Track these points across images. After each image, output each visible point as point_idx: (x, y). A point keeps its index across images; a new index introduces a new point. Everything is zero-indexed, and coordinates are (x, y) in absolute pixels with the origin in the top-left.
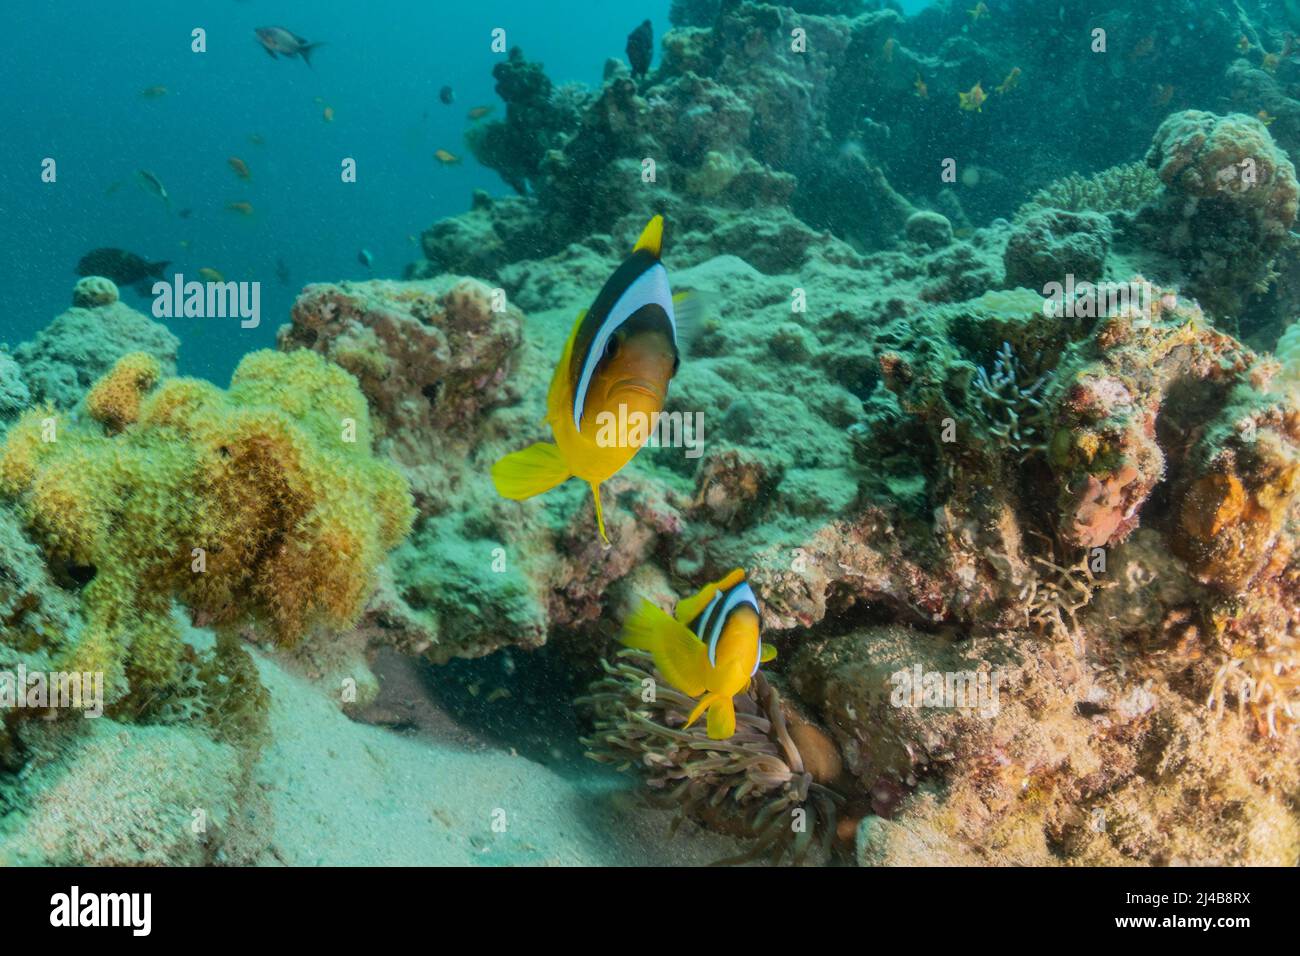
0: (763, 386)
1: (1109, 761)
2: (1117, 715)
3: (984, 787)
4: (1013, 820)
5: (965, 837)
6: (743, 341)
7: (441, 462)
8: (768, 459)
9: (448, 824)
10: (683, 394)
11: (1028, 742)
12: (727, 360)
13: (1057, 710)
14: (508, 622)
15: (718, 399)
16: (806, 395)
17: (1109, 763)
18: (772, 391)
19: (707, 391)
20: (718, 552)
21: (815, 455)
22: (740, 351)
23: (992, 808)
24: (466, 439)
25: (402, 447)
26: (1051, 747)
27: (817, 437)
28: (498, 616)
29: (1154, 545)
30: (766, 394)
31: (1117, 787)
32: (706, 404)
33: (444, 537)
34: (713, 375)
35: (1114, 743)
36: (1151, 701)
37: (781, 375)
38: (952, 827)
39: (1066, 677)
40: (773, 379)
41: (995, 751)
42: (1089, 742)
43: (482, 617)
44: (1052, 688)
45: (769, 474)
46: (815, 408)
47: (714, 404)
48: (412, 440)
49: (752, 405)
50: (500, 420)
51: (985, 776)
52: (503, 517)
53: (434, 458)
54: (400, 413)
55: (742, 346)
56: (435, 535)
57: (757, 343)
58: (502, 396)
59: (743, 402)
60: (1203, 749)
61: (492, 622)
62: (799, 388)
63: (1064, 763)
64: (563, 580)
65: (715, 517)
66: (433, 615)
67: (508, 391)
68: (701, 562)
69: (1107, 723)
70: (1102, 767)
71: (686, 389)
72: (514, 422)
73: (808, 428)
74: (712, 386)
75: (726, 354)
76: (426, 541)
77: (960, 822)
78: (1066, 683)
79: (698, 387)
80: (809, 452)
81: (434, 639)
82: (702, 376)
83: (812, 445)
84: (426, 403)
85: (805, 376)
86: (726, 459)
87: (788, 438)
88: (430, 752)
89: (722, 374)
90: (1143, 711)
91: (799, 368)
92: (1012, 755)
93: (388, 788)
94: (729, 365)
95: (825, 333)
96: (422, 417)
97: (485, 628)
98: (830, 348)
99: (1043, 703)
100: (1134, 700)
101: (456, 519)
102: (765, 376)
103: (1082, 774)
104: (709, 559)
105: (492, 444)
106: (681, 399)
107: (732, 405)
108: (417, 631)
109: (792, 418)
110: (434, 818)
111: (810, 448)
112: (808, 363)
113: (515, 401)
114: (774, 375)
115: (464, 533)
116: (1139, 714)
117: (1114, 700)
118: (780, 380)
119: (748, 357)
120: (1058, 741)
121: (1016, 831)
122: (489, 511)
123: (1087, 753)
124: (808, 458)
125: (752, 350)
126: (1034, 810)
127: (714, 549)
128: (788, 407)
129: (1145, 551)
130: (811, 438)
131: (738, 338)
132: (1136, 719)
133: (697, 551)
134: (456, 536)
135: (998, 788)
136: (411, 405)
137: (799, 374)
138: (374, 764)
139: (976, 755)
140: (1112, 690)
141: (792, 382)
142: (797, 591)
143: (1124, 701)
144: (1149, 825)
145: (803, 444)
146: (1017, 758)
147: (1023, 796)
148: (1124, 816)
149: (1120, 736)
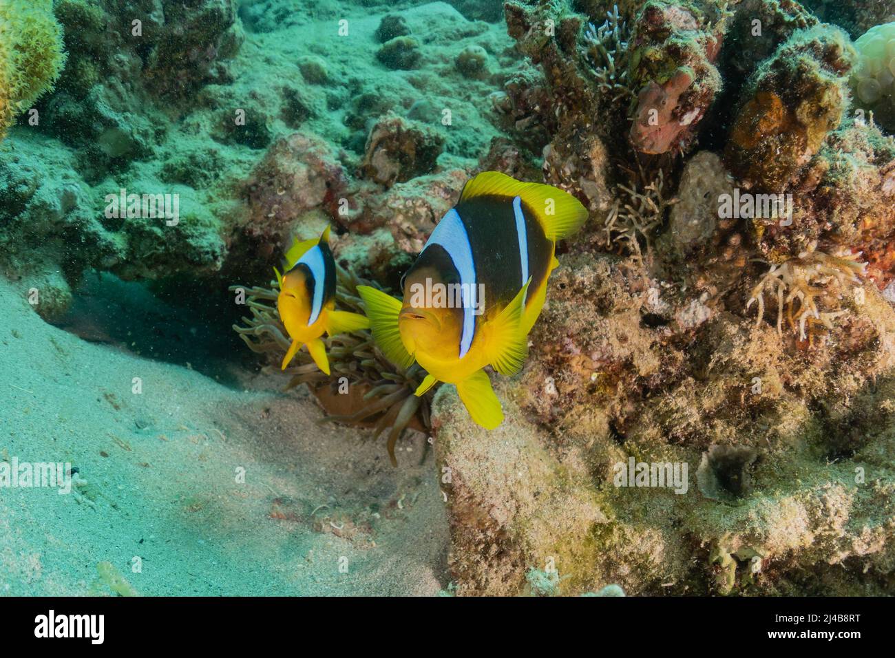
0: (445, 93)
1: (667, 362)
2: (676, 324)
3: (555, 371)
4: (582, 408)
5: (534, 411)
6: (436, 59)
7: (149, 115)
8: (428, 130)
9: (117, 407)
10: (376, 93)
11: (595, 333)
12: (418, 72)
13: (623, 310)
14: (189, 246)
15: (405, 100)
16: (480, 104)
17: (666, 364)
18: (451, 97)
19: (396, 93)
20: (376, 204)
21: (478, 148)
22: (430, 66)
23: (561, 390)
24: (179, 107)
25: (111, 93)
26: (615, 342)
27: (482, 134)
28: (179, 239)
29: (712, 166)
30: (446, 99)
31: (671, 387)
32: (393, 102)
33: (143, 177)
34: (404, 81)
35: (672, 348)
36: (706, 313)
37: (462, 87)
38: (523, 399)
39: (635, 285)
40: (454, 88)
41: (567, 340)
42: (651, 347)
43: (164, 238)
44: (619, 291)
45: (426, 142)
46: (486, 114)
47: (400, 103)
48: (121, 88)
49: (431, 103)
50: (209, 93)
51: (557, 363)
52: (197, 165)
53: (143, 111)
54: (112, 63)
55: (434, 62)
56: (136, 175)
57: (447, 62)
58: (213, 72)
59: (424, 101)
60: (744, 352)
61: (173, 245)
62: (475, 98)
63: (627, 360)
64: (242, 221)
65: (379, 176)
66: (123, 236)
67: (221, 71)
68: (360, 210)
69: (668, 332)
70: (661, 366)
71: (378, 89)
72: (222, 96)
73: (476, 127)
74: (402, 90)
75: (419, 68)
76: (127, 179)
77: (530, 398)
78: (633, 290)
79: (389, 88)
80: (473, 145)
81: (123, 256)
82: (394, 81)
83: (477, 140)
84: (138, 61)
85: (481, 89)
86: (391, 125)
87: (457, 132)
88: (112, 354)
89: (413, 83)
90: (698, 322)
91: (477, 83)
92: (580, 344)
93: (65, 372)
94: (420, 76)
95: (506, 59)
96: (133, 70)
97: (167, 249)
98: (507, 70)
99: (611, 303)
100: (691, 311)
101: (158, 165)
102: (447, 86)
103: (643, 373)
104: (367, 208)
105: (201, 112)
106: (372, 96)
107: (414, 105)
108: (106, 246)
109: (463, 117)
110: (103, 400)
111: (475, 142)
112: (487, 81)
113: (225, 79)
114: (456, 85)
115: (162, 176)
116: (695, 324)
117: (675, 311)
118: (460, 90)
119: (436, 70)
120: (623, 339)
121: (582, 417)
122: (185, 160)
123: (649, 354)
124: (472, 150)
125: (441, 65)
126: (601, 403)
127: (372, 201)
128: (461, 110)
129: (705, 170)
130: (477, 134)
131: (431, 57)
132: (693, 329)
133: (357, 201)
134: (155, 178)
135: (566, 374)
136: (123, 57)
137: (477, 87)
138: (56, 352)
139: (550, 342)
140: (673, 302)
141: (470, 93)
142: (424, 214)
143: (683, 313)
144: (695, 417)
145: (469, 138)
146: (586, 349)
147: (592, 389)
148: (675, 408)
149: (677, 342)
